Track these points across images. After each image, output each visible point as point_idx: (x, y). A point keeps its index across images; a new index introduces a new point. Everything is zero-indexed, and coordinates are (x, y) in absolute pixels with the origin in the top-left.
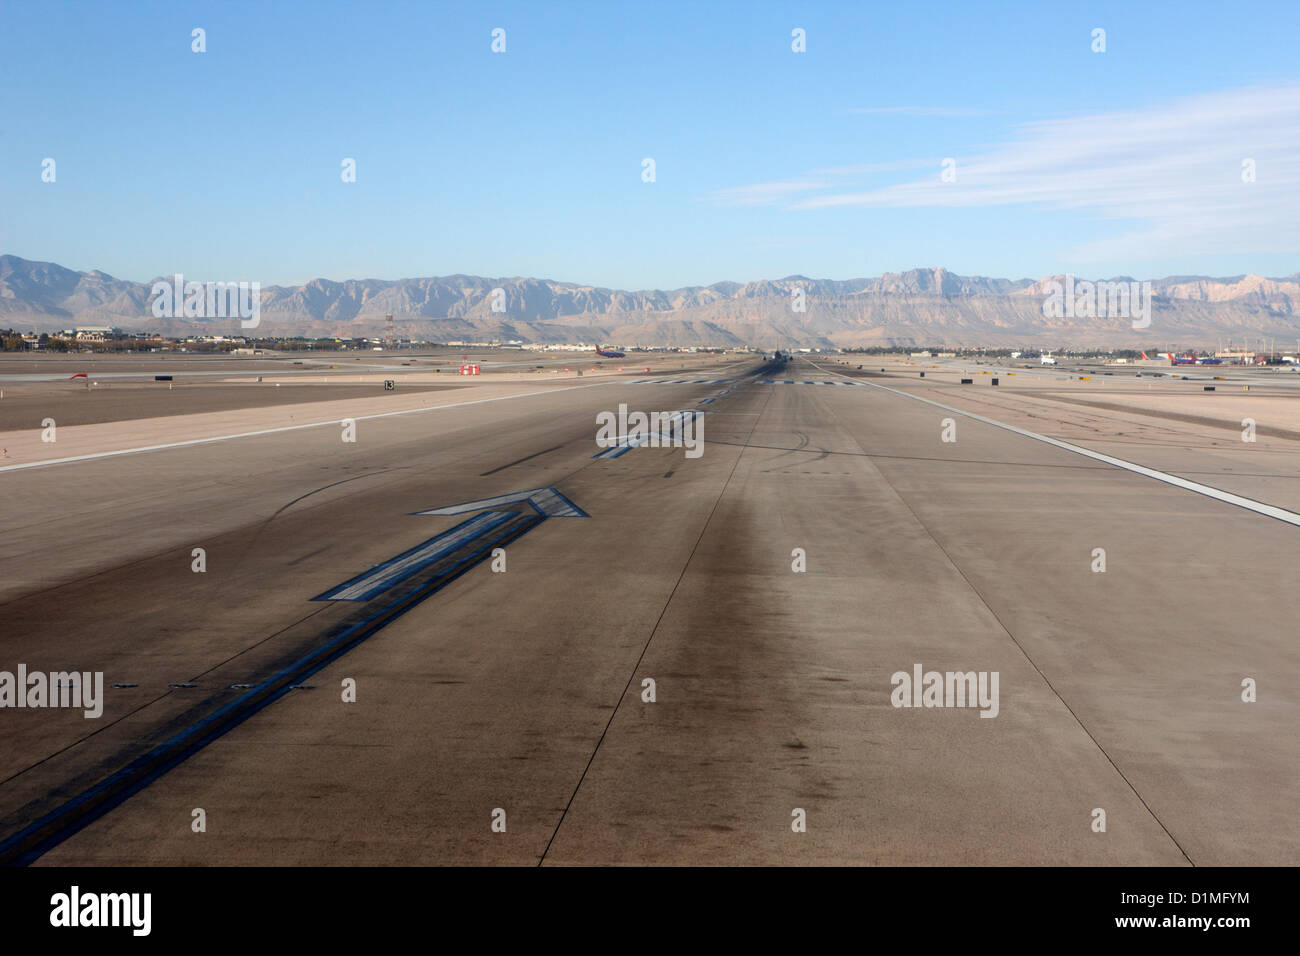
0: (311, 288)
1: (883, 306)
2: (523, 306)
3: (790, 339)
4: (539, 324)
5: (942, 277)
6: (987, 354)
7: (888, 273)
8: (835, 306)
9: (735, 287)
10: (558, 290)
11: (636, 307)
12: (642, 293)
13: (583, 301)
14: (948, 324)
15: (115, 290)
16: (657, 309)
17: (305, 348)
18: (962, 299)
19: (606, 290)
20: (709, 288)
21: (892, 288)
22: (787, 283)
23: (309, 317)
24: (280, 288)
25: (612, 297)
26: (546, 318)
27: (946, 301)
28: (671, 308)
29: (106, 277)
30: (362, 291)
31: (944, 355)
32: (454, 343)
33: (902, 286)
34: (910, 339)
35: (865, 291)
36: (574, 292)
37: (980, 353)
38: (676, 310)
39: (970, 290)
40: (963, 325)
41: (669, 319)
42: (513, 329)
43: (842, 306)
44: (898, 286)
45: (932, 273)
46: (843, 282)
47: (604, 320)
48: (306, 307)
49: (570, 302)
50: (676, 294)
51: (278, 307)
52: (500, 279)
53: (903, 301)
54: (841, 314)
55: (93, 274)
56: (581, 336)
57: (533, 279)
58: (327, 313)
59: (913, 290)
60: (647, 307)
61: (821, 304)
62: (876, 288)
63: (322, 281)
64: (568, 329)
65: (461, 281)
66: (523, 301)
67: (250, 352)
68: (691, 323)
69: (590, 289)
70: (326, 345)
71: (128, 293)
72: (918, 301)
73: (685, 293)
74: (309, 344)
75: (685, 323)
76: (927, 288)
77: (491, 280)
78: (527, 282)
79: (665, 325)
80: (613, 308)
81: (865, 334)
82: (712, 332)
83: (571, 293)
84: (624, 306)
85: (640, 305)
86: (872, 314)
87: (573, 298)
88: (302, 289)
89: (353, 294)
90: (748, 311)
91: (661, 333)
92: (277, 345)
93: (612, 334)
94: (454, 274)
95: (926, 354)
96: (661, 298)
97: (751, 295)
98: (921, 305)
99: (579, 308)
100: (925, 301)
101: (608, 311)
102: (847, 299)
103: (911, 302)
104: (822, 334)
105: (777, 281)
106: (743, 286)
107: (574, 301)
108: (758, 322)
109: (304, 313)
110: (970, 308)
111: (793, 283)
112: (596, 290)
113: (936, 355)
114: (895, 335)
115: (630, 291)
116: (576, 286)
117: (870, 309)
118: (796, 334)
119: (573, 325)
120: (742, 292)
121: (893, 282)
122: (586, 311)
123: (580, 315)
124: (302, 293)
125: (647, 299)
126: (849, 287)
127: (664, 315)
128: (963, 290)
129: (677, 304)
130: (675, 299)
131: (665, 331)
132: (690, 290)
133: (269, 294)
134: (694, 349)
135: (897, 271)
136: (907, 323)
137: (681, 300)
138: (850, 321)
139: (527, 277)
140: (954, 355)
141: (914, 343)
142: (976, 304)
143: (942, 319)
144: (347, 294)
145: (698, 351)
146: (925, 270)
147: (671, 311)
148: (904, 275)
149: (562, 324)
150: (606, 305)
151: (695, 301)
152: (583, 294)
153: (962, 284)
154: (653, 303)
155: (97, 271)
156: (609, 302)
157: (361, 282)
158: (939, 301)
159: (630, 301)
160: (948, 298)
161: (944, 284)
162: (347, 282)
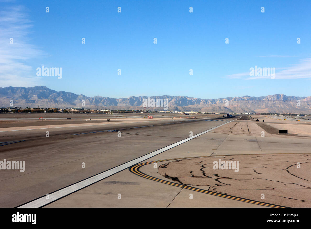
0: (130, 98)
1: (268, 103)
2: (180, 102)
3: (244, 111)
4: (184, 107)
5: (283, 96)
6: (291, 115)
7: (269, 95)
8: (256, 103)
9: (232, 98)
10: (189, 99)
11: (207, 103)
12: (209, 100)
13: (195, 101)
14: (284, 107)
15: (86, 99)
16: (212, 103)
17: (125, 112)
18: (288, 102)
19: (200, 99)
20: (225, 99)
21: (270, 99)
22: (244, 97)
23: (130, 105)
24: (123, 98)
25: (202, 101)
26: (186, 106)
27: (284, 102)
28: (216, 103)
29: (84, 96)
30: (142, 99)
31: (280, 115)
32: (162, 111)
33: (273, 98)
34: (275, 111)
35: (264, 99)
36: (193, 99)
37: (289, 115)
38: (217, 104)
39: (290, 99)
40: (288, 108)
41: (215, 106)
42: (178, 108)
43: (258, 103)
44: (272, 98)
45: (280, 95)
46: (258, 97)
47: (200, 106)
48: (129, 103)
49: (191, 102)
50: (217, 100)
51: (123, 103)
52: (175, 96)
53: (273, 102)
54: (258, 105)
55: (81, 95)
56: (194, 110)
57: (183, 96)
58: (134, 104)
59: (276, 99)
60: (210, 103)
61: (252, 103)
62: (266, 99)
63: (133, 97)
64: (190, 108)
65: (166, 97)
66: (180, 101)
67: (110, 113)
68: (220, 107)
69: (196, 99)
70: (130, 112)
71: (89, 99)
72: (276, 102)
73: (219, 100)
74: (126, 111)
75: (219, 107)
76: (279, 99)
77: (173, 96)
78: (181, 97)
79: (214, 107)
80: (202, 103)
81: (263, 110)
82: (225, 109)
83: (192, 100)
84: (205, 103)
85: (208, 103)
86: (265, 105)
87: (192, 101)
88: (129, 99)
89: (140, 100)
90: (235, 104)
91: (213, 109)
92: (118, 112)
93: (202, 109)
94: (164, 95)
95: (276, 115)
96: (214, 101)
97: (235, 100)
98: (277, 103)
99: (194, 103)
100: (278, 102)
101: (201, 104)
102: (259, 101)
103: (275, 102)
104: (253, 110)
105: (242, 97)
106: (233, 98)
107: (193, 101)
108: (237, 107)
109: (129, 104)
110: (290, 104)
111: (246, 97)
112: (198, 99)
113: (278, 115)
114: (271, 110)
115: (206, 99)
116: (193, 98)
117: (265, 104)
118: (246, 110)
119: (192, 107)
120: (233, 99)
121: (271, 97)
122: (195, 104)
123: (194, 105)
124: (128, 100)
125: (210, 101)
126: (260, 98)
127: (214, 105)
128: (288, 99)
129: (218, 102)
130: (217, 101)
131: (214, 109)
132: (221, 99)
133: (121, 100)
134: (219, 113)
135: (272, 95)
136: (274, 107)
137: (218, 101)
138: (260, 107)
139: (181, 96)
140: (283, 115)
141: (275, 112)
142: (291, 103)
143: (283, 106)
144: (139, 99)
145: (220, 114)
146: (278, 94)
147: (216, 104)
148: (273, 96)
149: (190, 107)
150: (200, 102)
151: (222, 102)
152: (195, 100)
153: (288, 98)
154: (212, 102)
155: (82, 95)
156: (201, 102)
157: (142, 97)
158: (282, 102)
159: (206, 101)
160: (284, 101)
161: (283, 98)
162: (139, 97)
